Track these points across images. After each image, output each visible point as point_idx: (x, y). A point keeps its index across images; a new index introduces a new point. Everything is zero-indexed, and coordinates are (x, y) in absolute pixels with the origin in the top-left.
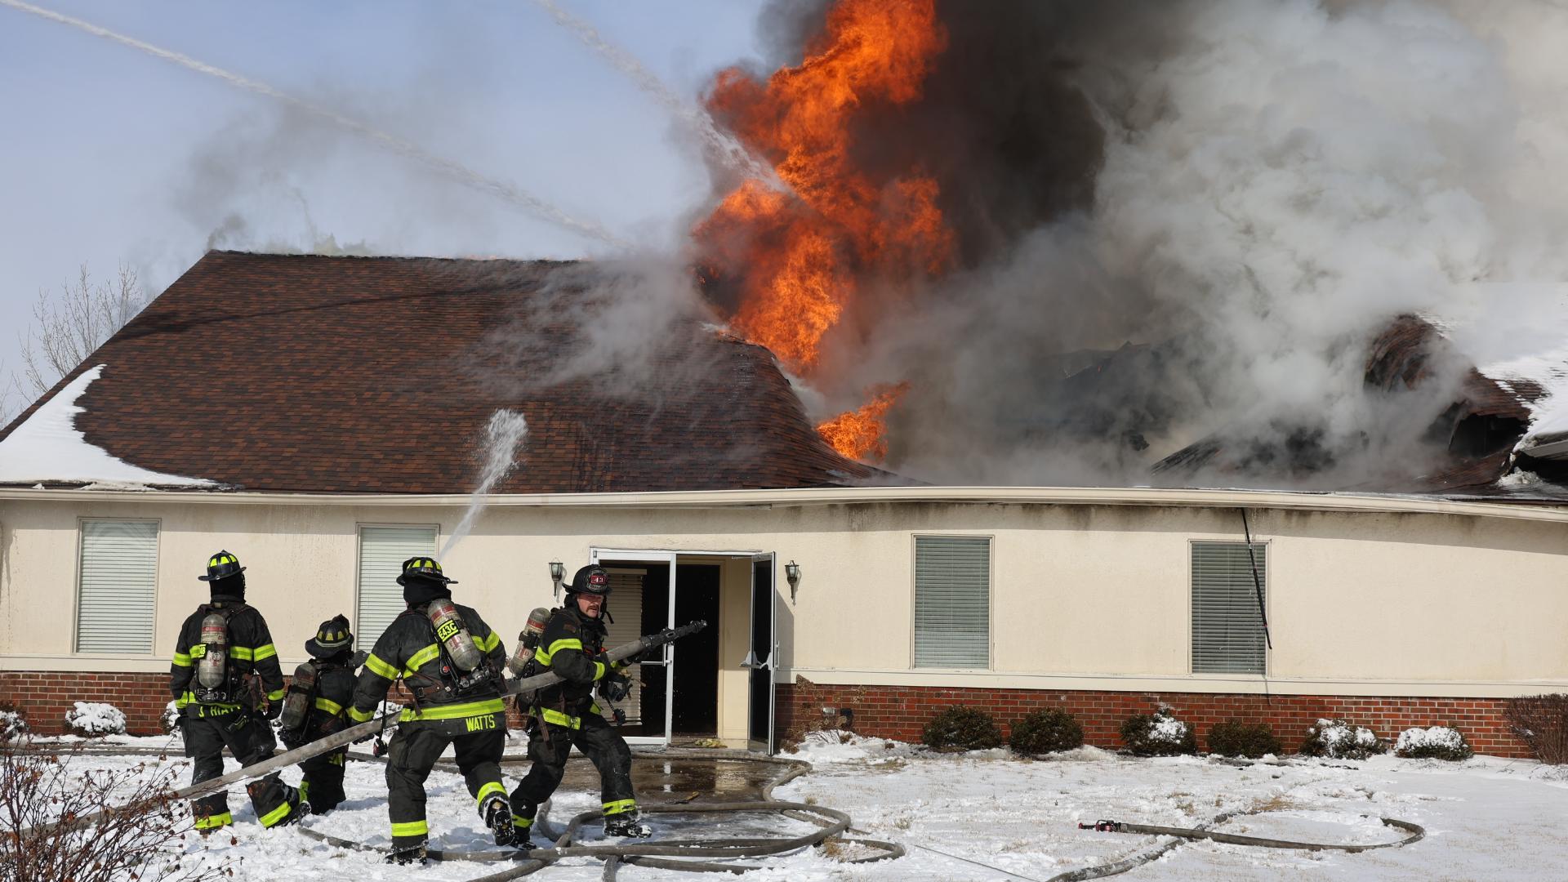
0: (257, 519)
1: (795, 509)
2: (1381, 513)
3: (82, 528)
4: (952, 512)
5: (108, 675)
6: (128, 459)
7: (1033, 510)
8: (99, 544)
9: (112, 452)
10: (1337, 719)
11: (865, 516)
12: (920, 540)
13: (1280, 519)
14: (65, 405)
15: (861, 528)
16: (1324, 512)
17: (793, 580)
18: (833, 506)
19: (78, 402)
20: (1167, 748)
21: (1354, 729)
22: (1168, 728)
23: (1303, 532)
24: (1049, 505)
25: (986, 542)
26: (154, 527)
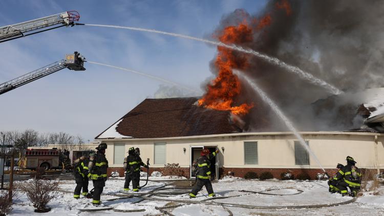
0: (139, 143)
1: (223, 138)
2: (330, 135)
3: (115, 145)
4: (250, 137)
5: (118, 168)
6: (122, 134)
7: (265, 137)
8: (117, 147)
9: (119, 133)
10: (321, 173)
11: (235, 139)
12: (245, 142)
13: (311, 136)
14: (115, 126)
15: (235, 140)
16: (319, 135)
17: (223, 150)
18: (229, 137)
19: (117, 125)
20: (287, 179)
21: (324, 175)
22: (288, 175)
23: (316, 139)
24: (268, 135)
25: (256, 142)
26: (124, 145)
